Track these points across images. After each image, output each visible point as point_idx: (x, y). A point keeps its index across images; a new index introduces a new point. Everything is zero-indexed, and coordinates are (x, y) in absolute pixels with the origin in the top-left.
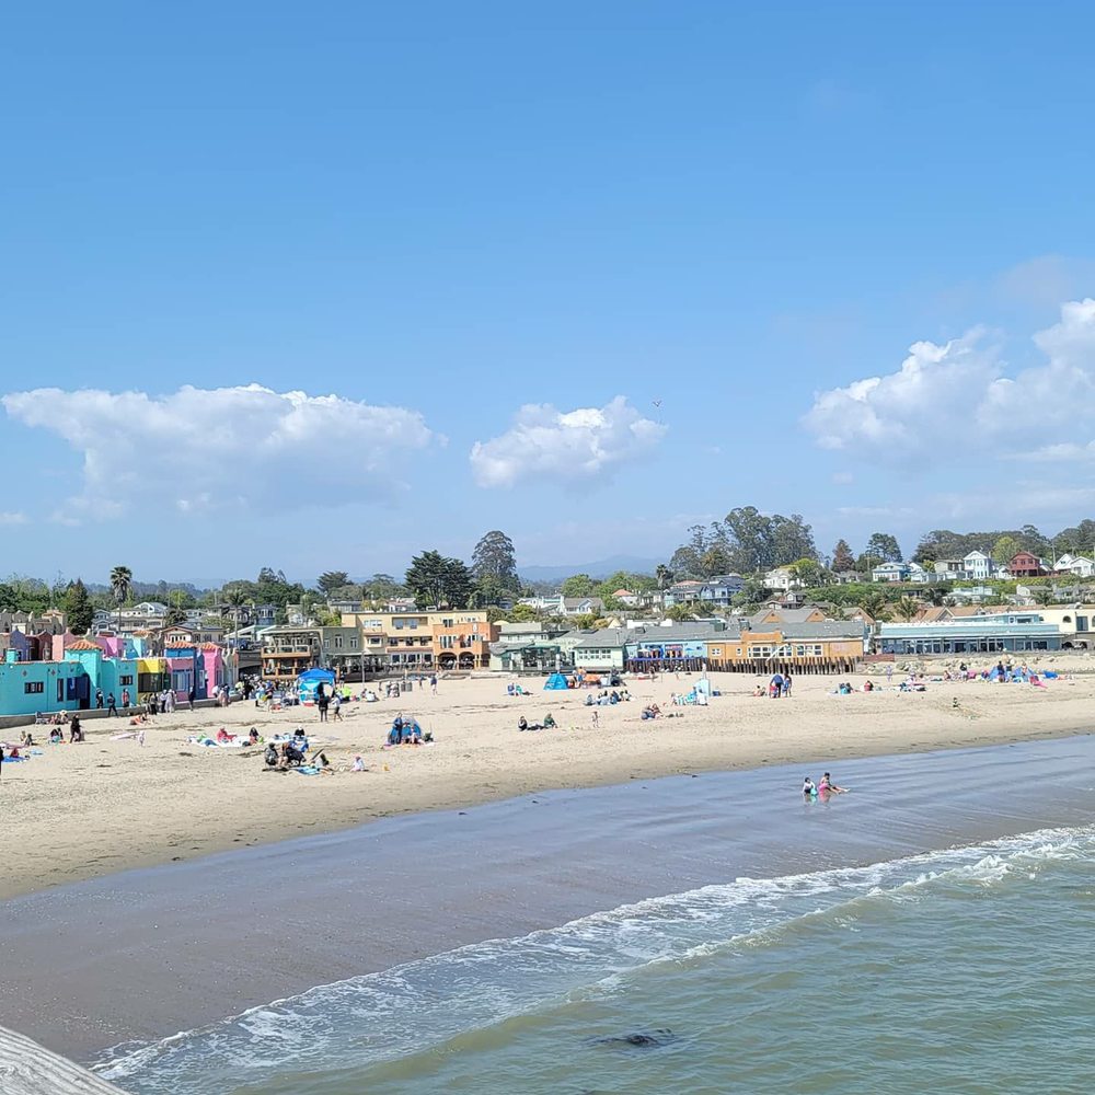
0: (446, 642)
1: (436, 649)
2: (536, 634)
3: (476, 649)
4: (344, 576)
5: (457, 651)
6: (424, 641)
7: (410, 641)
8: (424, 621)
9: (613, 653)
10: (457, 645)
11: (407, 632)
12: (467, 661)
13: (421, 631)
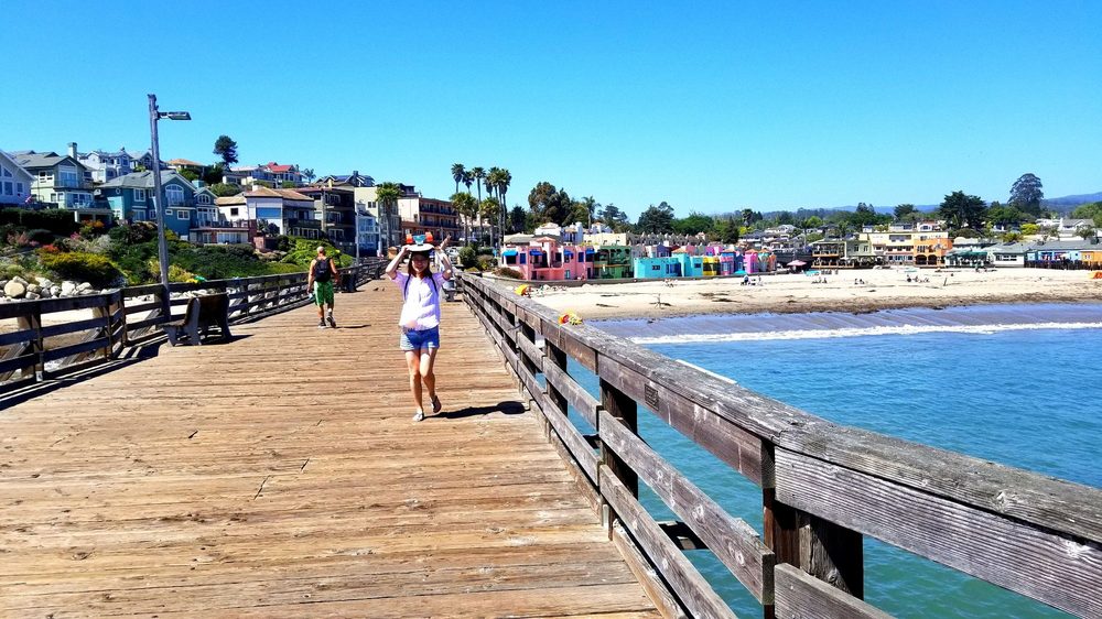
0: (921, 249)
1: (915, 253)
2: (974, 245)
3: (938, 253)
4: (911, 206)
5: (927, 254)
6: (909, 248)
7: (900, 248)
8: (909, 237)
9: (1018, 258)
10: (927, 251)
11: (898, 243)
12: (933, 260)
13: (907, 243)
